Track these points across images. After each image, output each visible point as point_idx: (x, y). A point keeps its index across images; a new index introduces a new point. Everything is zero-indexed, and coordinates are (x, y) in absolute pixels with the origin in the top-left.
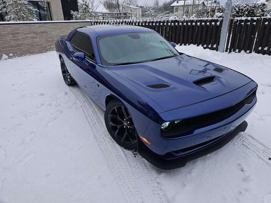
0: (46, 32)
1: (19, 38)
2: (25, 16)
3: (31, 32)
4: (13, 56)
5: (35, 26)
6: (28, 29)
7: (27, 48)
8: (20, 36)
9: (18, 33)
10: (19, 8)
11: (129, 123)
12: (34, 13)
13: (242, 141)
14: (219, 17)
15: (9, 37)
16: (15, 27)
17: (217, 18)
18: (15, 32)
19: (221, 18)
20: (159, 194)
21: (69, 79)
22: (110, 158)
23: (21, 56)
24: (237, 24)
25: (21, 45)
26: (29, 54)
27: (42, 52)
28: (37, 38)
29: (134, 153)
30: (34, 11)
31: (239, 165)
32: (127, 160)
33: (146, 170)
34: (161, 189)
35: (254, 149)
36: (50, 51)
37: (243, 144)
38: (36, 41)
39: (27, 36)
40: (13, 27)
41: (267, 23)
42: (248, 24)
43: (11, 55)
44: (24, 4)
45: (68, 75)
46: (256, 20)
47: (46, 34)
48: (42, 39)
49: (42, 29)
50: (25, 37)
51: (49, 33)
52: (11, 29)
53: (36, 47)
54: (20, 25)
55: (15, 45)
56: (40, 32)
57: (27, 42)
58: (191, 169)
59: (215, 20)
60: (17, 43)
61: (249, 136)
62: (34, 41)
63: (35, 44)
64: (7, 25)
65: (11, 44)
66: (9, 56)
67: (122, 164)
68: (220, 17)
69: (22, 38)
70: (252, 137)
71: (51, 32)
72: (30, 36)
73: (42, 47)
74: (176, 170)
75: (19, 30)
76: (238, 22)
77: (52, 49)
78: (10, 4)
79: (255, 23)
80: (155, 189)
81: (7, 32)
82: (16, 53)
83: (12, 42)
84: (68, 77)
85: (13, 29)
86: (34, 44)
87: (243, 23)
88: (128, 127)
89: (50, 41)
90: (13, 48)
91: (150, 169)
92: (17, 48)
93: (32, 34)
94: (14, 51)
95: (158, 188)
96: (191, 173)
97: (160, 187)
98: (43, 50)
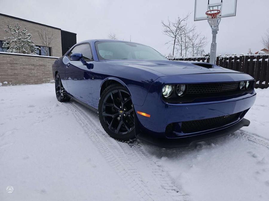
0: (44, 66)
1: (17, 68)
2: (27, 52)
3: (29, 64)
4: (7, 84)
5: (34, 59)
6: (27, 61)
7: (23, 78)
8: (18, 67)
9: (17, 64)
10: (22, 45)
11: (125, 110)
12: (35, 50)
13: (246, 137)
14: (205, 56)
15: (7, 66)
16: (15, 58)
17: (204, 57)
18: (14, 62)
19: (208, 57)
20: (161, 175)
21: (62, 94)
22: (102, 147)
23: (15, 85)
24: (223, 61)
25: (17, 75)
26: (24, 84)
27: (37, 83)
28: (35, 70)
29: (130, 144)
30: (35, 48)
31: (250, 152)
32: (122, 149)
33: (144, 156)
34: (163, 171)
35: (261, 143)
36: (46, 83)
37: (249, 140)
38: (33, 72)
39: (25, 67)
40: (13, 57)
41: (249, 60)
42: (233, 61)
43: (6, 82)
44: (27, 41)
45: (62, 89)
46: (239, 58)
47: (44, 67)
48: (39, 71)
49: (41, 63)
50: (23, 68)
51: (47, 66)
52: (11, 59)
53: (32, 78)
54: (20, 56)
55: (12, 74)
56: (38, 65)
57: (24, 72)
58: (196, 155)
59: (202, 58)
60: (14, 72)
61: (254, 134)
62: (31, 72)
63: (32, 75)
64: (7, 55)
65: (7, 72)
66: (3, 84)
67: (116, 152)
68: (207, 55)
69: (20, 68)
70: (257, 135)
71: (49, 66)
72: (28, 67)
73: (38, 79)
74: (179, 156)
75: (18, 61)
76: (224, 60)
77: (47, 81)
78: (14, 41)
79: (239, 60)
80: (156, 171)
81: (6, 62)
82: (11, 81)
83: (9, 71)
84: (62, 91)
85: (12, 59)
86: (30, 75)
87: (228, 61)
88: (124, 115)
89: (47, 74)
90: (9, 77)
91: (149, 155)
92: (13, 77)
93: (31, 65)
94: (9, 80)
95: (160, 170)
96: (197, 158)
97: (161, 169)
98: (39, 81)
